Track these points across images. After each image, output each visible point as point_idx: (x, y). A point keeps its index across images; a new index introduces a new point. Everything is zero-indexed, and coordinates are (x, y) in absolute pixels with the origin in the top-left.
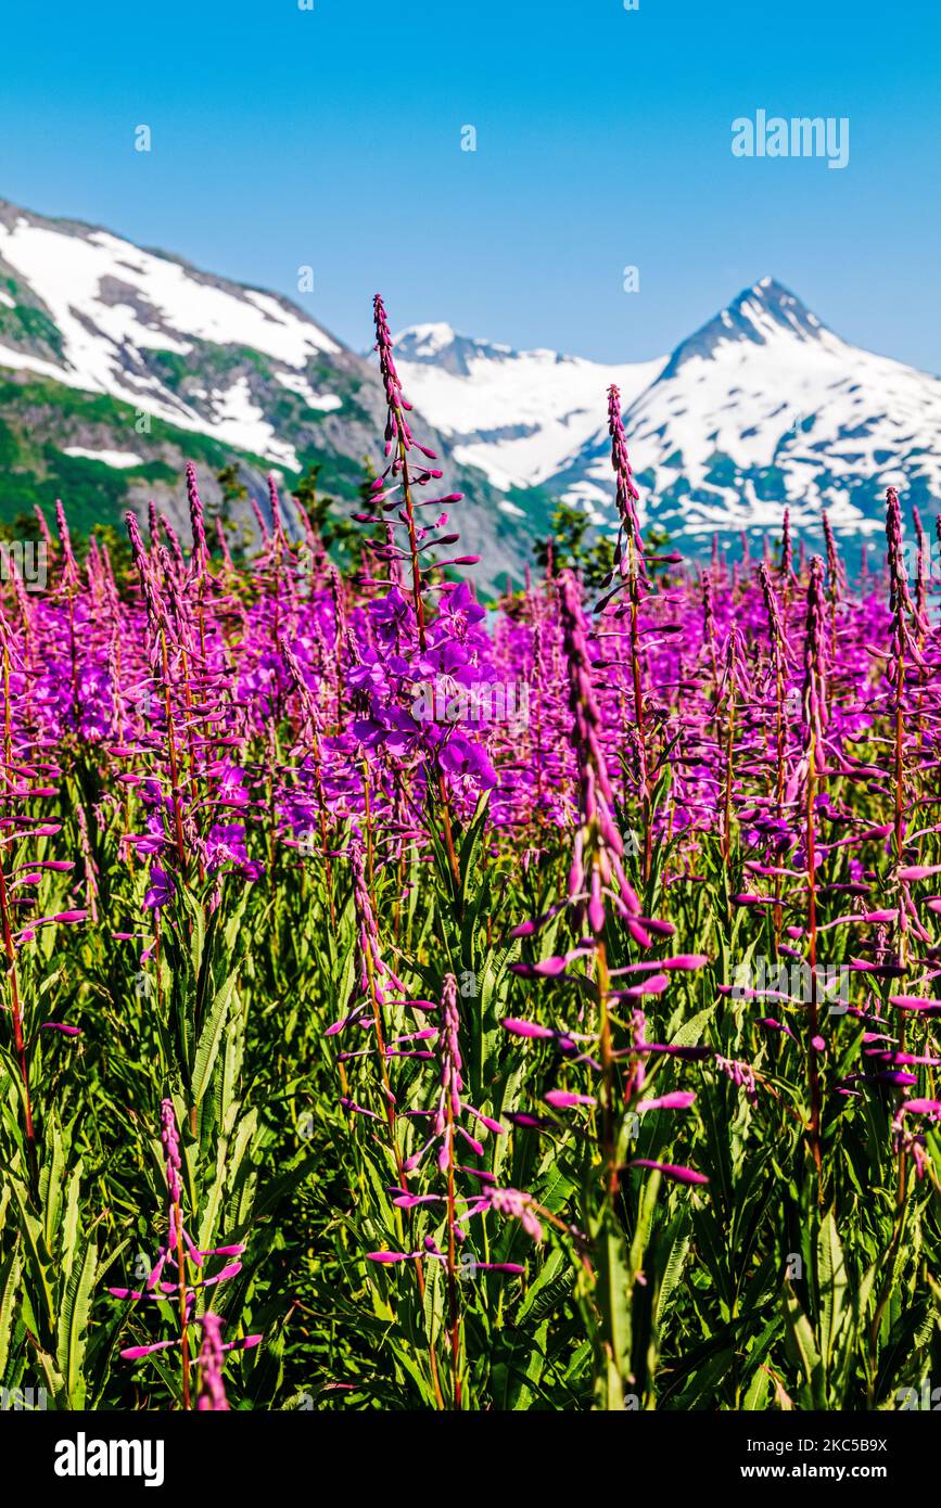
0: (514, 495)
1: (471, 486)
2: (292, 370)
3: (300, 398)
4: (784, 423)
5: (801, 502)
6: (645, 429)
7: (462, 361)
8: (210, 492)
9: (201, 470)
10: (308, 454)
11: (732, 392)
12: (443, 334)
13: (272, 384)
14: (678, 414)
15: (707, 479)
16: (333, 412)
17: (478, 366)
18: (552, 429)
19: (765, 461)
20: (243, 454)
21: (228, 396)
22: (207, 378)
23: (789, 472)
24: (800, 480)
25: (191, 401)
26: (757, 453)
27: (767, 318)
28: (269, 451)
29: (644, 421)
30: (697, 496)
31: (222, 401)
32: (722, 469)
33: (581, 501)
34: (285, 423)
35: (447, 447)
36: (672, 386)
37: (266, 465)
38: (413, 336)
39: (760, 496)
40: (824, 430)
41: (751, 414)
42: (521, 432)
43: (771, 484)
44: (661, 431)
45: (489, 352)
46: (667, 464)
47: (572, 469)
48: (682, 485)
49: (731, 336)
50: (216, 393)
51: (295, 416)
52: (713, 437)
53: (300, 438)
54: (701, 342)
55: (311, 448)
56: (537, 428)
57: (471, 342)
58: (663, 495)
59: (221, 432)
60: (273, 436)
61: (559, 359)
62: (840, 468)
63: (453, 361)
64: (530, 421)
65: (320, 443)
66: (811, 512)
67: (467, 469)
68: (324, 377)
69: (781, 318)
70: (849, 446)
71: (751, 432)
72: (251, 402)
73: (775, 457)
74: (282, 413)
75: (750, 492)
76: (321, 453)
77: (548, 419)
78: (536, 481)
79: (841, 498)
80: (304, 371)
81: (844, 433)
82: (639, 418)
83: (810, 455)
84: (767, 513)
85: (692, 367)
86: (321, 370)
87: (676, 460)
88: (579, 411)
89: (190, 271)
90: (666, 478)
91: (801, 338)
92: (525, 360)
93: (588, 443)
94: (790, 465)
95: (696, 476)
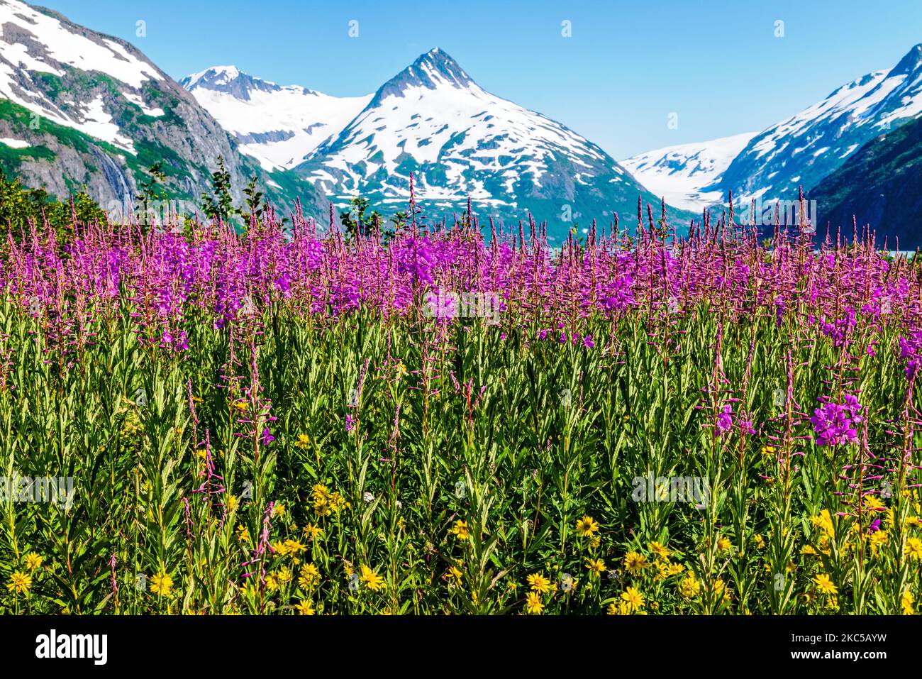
0: (276, 176)
1: (249, 168)
2: (133, 90)
3: (138, 109)
4: (445, 137)
5: (455, 186)
6: (359, 138)
7: (244, 89)
8: (79, 171)
9: (69, 152)
10: (143, 145)
11: (413, 117)
12: (232, 72)
13: (119, 99)
14: (380, 129)
15: (397, 170)
16: (159, 118)
17: (255, 94)
18: (301, 135)
19: (434, 160)
20: (99, 143)
21: (89, 105)
22: (76, 94)
23: (449, 168)
24: (454, 172)
25: (65, 108)
26: (426, 155)
27: (436, 73)
28: (116, 141)
29: (359, 132)
30: (391, 181)
31: (86, 109)
32: (407, 164)
33: (318, 181)
34: (128, 124)
35: (234, 144)
36: (377, 112)
37: (114, 151)
38: (214, 72)
39: (430, 183)
40: (470, 143)
41: (425, 131)
42: (282, 136)
43: (437, 175)
44: (369, 139)
45: (261, 85)
46: (371, 160)
47: (312, 161)
48: (382, 173)
49: (415, 83)
50: (82, 104)
51: (134, 120)
52: (402, 144)
53: (137, 134)
54: (395, 85)
55: (145, 140)
56: (291, 134)
57: (250, 78)
58: (370, 179)
59: (86, 129)
60: (118, 132)
61: (306, 92)
62: (479, 166)
63: (239, 90)
64: (287, 130)
65: (150, 138)
66: (462, 193)
67: (246, 158)
68: (154, 96)
69: (444, 72)
70: (480, 153)
71: (424, 142)
72: (105, 110)
73: (439, 158)
74: (126, 117)
75: (424, 180)
76: (151, 145)
77: (298, 129)
78: (289, 167)
79: (479, 185)
80: (141, 90)
81: (482, 145)
82: (355, 131)
83: (460, 157)
84: (433, 193)
85: (389, 101)
86: (152, 91)
87: (378, 157)
88: (318, 125)
89: (65, 23)
90: (372, 168)
91: (456, 86)
92: (284, 92)
93: (324, 145)
94: (448, 163)
95: (391, 168)
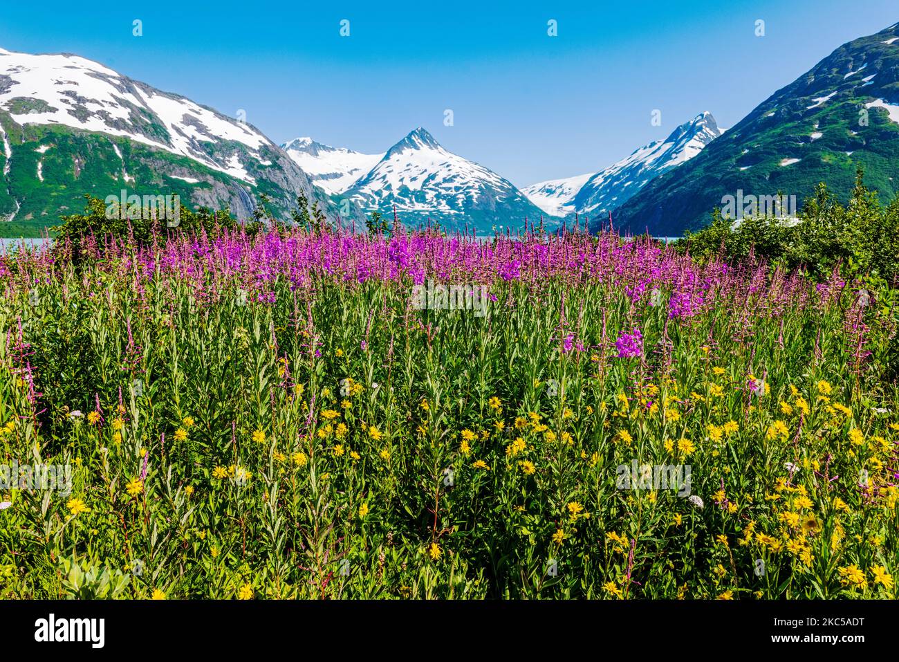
0: (333, 197)
1: (319, 194)
2: (254, 151)
3: (257, 161)
4: (425, 176)
5: (431, 203)
6: (378, 177)
7: (315, 150)
8: (226, 196)
9: (220, 185)
10: (261, 181)
11: (408, 165)
12: (309, 141)
13: (247, 156)
14: (389, 172)
15: (399, 194)
16: (269, 166)
17: (321, 153)
18: (347, 175)
19: (419, 189)
20: (236, 180)
21: (231, 159)
22: (223, 152)
23: (427, 193)
24: (430, 195)
25: (217, 160)
26: (415, 186)
27: (419, 141)
28: (246, 179)
29: (378, 174)
30: (396, 200)
31: (229, 161)
32: (404, 191)
33: (356, 200)
34: (252, 170)
35: (310, 181)
36: (388, 162)
37: (244, 184)
38: (299, 141)
39: (417, 201)
40: (439, 179)
41: (414, 173)
42: (336, 176)
43: (420, 197)
44: (384, 177)
45: (325, 148)
46: (385, 189)
47: (353, 189)
48: (391, 196)
49: (408, 147)
50: (227, 158)
51: (255, 167)
52: (402, 180)
53: (257, 175)
54: (398, 148)
55: (261, 178)
56: (341, 175)
57: (318, 144)
58: (385, 198)
59: (229, 172)
60: (247, 174)
61: (349, 151)
62: (443, 192)
63: (312, 150)
64: (339, 172)
65: (264, 177)
66: (434, 207)
67: (316, 188)
68: (266, 154)
69: (424, 141)
70: (445, 185)
71: (414, 179)
72: (239, 162)
73: (422, 187)
74: (251, 166)
75: (414, 199)
76: (265, 181)
77: (345, 171)
78: (341, 193)
79: (444, 202)
80: (259, 151)
81: (445, 180)
82: (376, 173)
83: (433, 187)
84: (419, 206)
85: (395, 156)
86: (265, 151)
87: (389, 187)
88: (356, 170)
89: (217, 114)
90: (385, 193)
91: (431, 148)
92: (337, 152)
93: (359, 181)
94: (427, 190)
95: (396, 193)
